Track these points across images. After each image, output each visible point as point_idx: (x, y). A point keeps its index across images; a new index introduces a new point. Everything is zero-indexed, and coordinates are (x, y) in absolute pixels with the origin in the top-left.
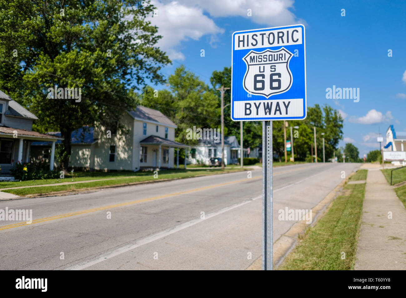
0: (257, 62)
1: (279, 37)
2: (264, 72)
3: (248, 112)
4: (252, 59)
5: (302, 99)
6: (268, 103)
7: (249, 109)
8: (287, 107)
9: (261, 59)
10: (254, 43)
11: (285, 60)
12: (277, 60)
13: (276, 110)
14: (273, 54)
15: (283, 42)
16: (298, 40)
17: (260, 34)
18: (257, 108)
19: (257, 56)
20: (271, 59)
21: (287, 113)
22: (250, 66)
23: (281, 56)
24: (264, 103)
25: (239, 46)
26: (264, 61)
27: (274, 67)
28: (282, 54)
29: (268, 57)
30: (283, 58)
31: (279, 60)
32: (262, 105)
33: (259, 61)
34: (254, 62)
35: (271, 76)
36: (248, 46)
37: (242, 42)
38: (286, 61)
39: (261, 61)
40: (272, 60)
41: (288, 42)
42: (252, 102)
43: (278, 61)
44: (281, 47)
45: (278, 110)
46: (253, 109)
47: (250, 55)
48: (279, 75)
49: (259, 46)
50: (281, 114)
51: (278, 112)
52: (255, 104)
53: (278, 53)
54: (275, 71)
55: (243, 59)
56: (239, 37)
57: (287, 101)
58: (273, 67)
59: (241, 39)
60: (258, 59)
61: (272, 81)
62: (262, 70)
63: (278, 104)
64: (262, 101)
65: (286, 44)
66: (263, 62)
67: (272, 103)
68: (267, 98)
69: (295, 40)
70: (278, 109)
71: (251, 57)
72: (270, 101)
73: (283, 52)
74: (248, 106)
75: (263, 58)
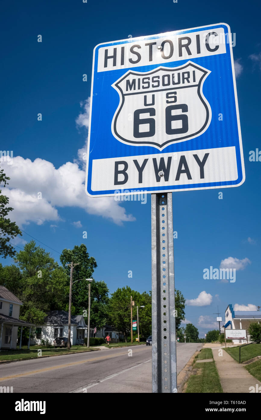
0: (139, 88)
1: (181, 46)
2: (153, 104)
3: (121, 178)
4: (130, 85)
5: (234, 147)
6: (162, 159)
7: (124, 172)
8: (201, 164)
9: (148, 83)
10: (135, 58)
11: (194, 81)
12: (179, 83)
13: (180, 172)
14: (170, 73)
15: (190, 53)
16: (217, 47)
17: (146, 45)
18: (141, 170)
19: (139, 79)
20: (166, 82)
21: (202, 176)
22: (125, 97)
23: (186, 76)
24: (155, 160)
25: (106, 66)
26: (153, 86)
27: (173, 95)
28: (188, 73)
29: (161, 80)
30: (191, 79)
31: (183, 82)
32: (150, 164)
33: (143, 88)
34: (135, 89)
35: (168, 110)
36: (122, 63)
37: (112, 59)
38: (197, 83)
39: (148, 87)
40: (169, 84)
41: (199, 52)
42: (129, 160)
43: (181, 85)
44: (187, 60)
45: (183, 172)
46: (132, 171)
47: (127, 79)
48: (184, 108)
49: (145, 62)
50: (189, 177)
51: (184, 176)
52: (136, 162)
53: (181, 72)
54: (175, 101)
55: (113, 86)
56: (106, 51)
57: (201, 153)
58: (171, 95)
59: (111, 53)
60: (141, 84)
61: (169, 118)
62: (149, 101)
63: (183, 160)
64: (150, 157)
65: (195, 55)
66: (151, 89)
67: (170, 159)
68: (161, 149)
69: (212, 47)
70: (183, 168)
71: (128, 82)
72: (166, 156)
73: (190, 69)
74: (121, 167)
75: (151, 81)
